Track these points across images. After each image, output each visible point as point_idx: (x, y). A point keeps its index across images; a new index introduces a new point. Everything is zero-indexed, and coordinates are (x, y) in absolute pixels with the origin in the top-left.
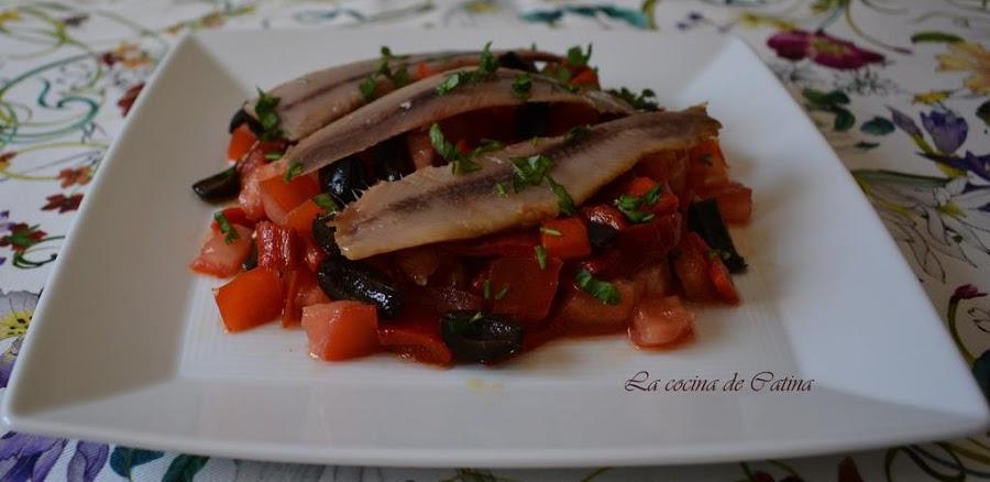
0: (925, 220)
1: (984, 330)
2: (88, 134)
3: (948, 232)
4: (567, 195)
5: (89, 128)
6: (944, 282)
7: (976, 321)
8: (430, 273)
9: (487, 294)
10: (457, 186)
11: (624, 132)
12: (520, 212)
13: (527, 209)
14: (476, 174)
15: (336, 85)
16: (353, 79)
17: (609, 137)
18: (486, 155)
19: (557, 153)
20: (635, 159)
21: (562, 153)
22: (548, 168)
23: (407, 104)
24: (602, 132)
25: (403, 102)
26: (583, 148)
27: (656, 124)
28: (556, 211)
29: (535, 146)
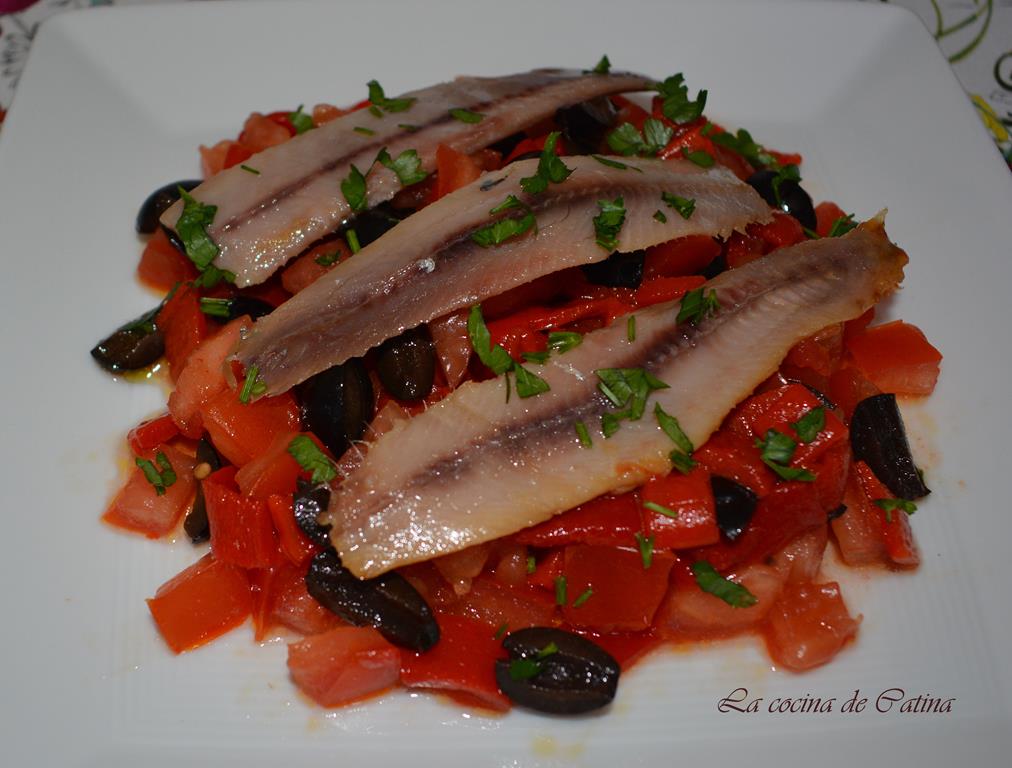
4: (684, 437)
8: (476, 571)
9: (561, 599)
10: (514, 428)
11: (766, 297)
12: (612, 473)
13: (623, 468)
14: (542, 403)
15: (304, 182)
16: (330, 167)
17: (743, 311)
18: (556, 361)
19: (666, 352)
20: (783, 353)
21: (674, 351)
22: (654, 388)
23: (429, 265)
24: (733, 301)
25: (420, 257)
26: (704, 337)
27: (813, 271)
28: (666, 467)
29: (632, 338)
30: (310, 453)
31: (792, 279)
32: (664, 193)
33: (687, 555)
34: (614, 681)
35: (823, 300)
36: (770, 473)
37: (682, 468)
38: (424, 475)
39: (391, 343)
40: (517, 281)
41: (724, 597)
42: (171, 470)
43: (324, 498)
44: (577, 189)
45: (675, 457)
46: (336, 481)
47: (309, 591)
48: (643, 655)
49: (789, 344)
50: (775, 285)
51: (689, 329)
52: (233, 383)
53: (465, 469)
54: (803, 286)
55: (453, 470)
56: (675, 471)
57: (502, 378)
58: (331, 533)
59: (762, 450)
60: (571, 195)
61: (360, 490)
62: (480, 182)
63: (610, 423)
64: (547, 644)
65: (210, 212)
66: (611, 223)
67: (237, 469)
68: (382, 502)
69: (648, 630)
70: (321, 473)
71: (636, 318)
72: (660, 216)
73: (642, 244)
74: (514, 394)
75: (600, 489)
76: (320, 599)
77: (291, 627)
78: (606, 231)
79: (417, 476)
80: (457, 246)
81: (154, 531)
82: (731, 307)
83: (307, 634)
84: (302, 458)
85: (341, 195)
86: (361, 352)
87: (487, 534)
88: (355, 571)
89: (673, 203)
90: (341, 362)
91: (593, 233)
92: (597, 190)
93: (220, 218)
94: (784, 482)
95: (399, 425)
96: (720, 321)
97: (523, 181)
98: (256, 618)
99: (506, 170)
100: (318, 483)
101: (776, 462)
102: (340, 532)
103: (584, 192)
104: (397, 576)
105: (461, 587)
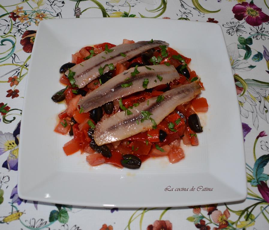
0: (260, 103)
1: (262, 149)
2: (14, 59)
3: (265, 108)
4: (155, 123)
5: (13, 56)
6: (257, 130)
7: (261, 145)
8: (118, 145)
9: (133, 149)
10: (126, 121)
11: (173, 97)
12: (142, 129)
13: (144, 128)
14: (131, 116)
15: (92, 68)
16: (97, 66)
17: (168, 100)
18: (134, 108)
19: (154, 107)
20: (175, 108)
21: (155, 107)
22: (150, 114)
23: (113, 90)
24: (167, 98)
25: (112, 88)
26: (161, 105)
27: (183, 91)
28: (152, 128)
29: (148, 105)
30: (91, 123)
31: (179, 93)
32: (157, 75)
33: (155, 143)
34: (140, 164)
35: (184, 97)
36: (169, 130)
37: (154, 129)
38: (110, 129)
39: (106, 104)
40: (128, 94)
41: (161, 150)
42: (67, 123)
43: (93, 132)
44: (141, 75)
45: (153, 127)
46: (95, 129)
47: (90, 147)
48: (147, 159)
49: (176, 106)
50: (175, 95)
51: (158, 103)
52: (78, 109)
53: (117, 127)
54: (180, 95)
55: (115, 128)
56: (153, 129)
57: (125, 111)
58: (94, 138)
59: (168, 126)
60: (140, 77)
61: (99, 131)
62: (123, 73)
63: (142, 120)
64: (130, 157)
65: (74, 73)
66: (146, 83)
67: (79, 124)
68: (103, 133)
69: (148, 155)
70: (93, 127)
71: (149, 101)
72: (156, 81)
73: (151, 87)
74: (126, 114)
75: (140, 132)
76: (92, 148)
77: (87, 152)
78: (145, 85)
79: (109, 129)
80: (118, 87)
81: (63, 134)
82: (167, 99)
83: (90, 153)
84: (90, 124)
85: (98, 71)
86: (101, 106)
87: (120, 139)
88: (98, 145)
89: (159, 78)
90: (97, 107)
91: (142, 85)
92: (145, 75)
93: (76, 75)
94: (172, 132)
95: (106, 119)
96: (164, 102)
97: (131, 73)
98: (81, 150)
99: (129, 70)
100: (92, 129)
101: (171, 128)
102: (96, 138)
103: (142, 76)
104: (105, 145)
105: (116, 147)
